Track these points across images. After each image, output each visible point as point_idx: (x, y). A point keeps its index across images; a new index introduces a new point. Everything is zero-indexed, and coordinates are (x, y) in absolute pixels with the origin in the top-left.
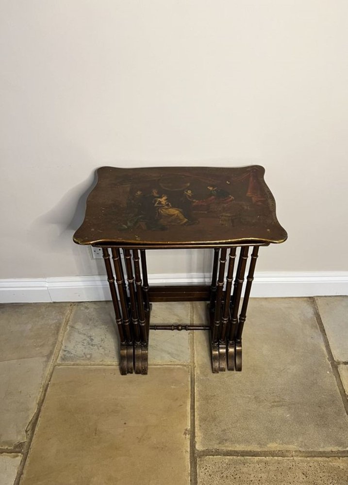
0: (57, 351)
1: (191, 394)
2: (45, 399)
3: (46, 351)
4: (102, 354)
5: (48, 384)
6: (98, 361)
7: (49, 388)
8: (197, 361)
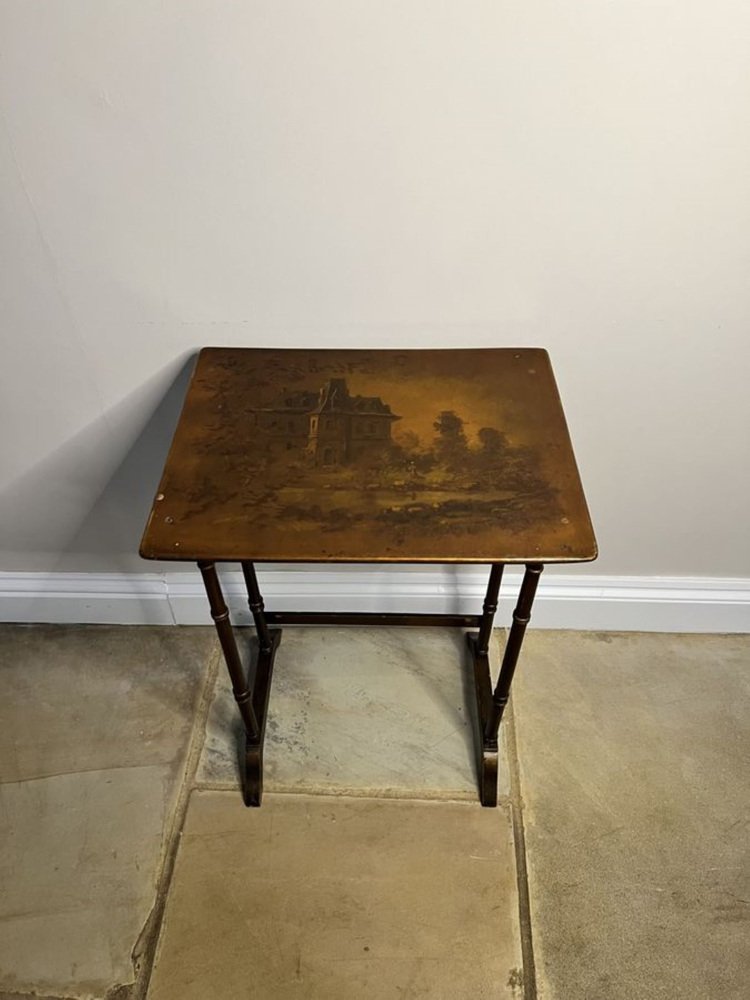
0: (194, 750)
1: (518, 879)
2: (174, 876)
3: (168, 751)
4: (299, 763)
5: (178, 837)
6: (290, 783)
7: (180, 847)
8: (527, 793)
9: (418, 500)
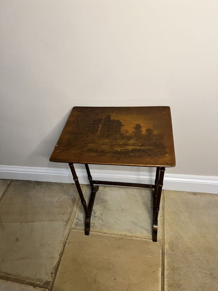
0: (73, 218)
1: (162, 264)
2: (64, 252)
3: (66, 218)
4: (101, 224)
5: (66, 242)
6: (98, 229)
7: (66, 244)
8: (167, 239)
9: (125, 148)
